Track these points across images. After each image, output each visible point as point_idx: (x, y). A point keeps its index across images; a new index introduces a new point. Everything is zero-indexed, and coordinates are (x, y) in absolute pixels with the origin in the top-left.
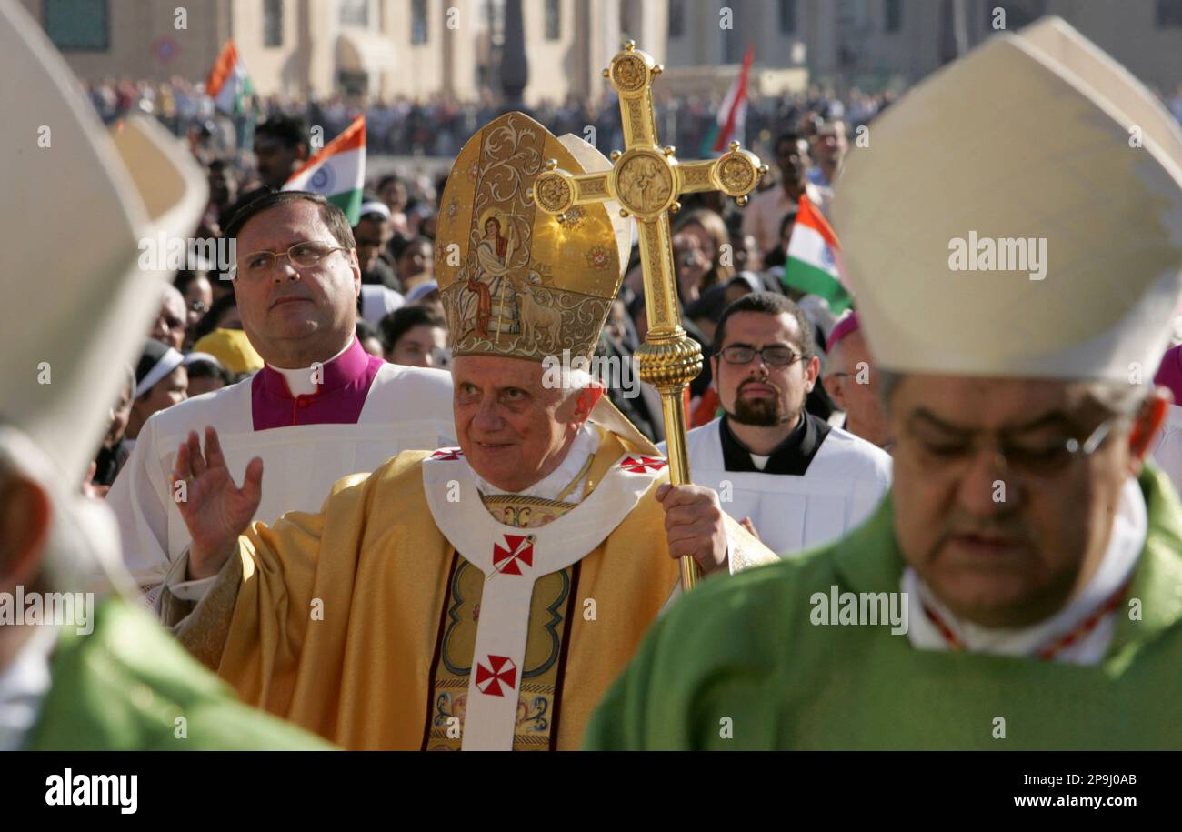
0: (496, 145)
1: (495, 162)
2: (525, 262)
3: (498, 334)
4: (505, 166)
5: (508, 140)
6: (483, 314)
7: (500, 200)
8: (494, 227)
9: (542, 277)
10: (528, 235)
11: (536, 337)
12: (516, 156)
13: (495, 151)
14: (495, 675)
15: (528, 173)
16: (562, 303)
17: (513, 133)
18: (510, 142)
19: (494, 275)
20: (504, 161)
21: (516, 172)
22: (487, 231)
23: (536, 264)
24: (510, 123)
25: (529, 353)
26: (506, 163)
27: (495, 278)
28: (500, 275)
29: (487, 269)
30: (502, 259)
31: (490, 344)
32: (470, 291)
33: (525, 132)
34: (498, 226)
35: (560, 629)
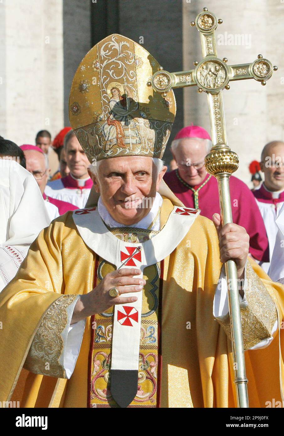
0: (108, 51)
1: (109, 60)
2: (137, 108)
3: (131, 145)
4: (115, 61)
5: (114, 49)
6: (120, 136)
7: (116, 78)
8: (117, 91)
9: (146, 114)
10: (136, 94)
11: (148, 144)
12: (121, 56)
13: (108, 54)
14: (127, 316)
15: (129, 63)
16: (156, 126)
17: (116, 44)
18: (115, 49)
19: (122, 115)
20: (115, 59)
21: (122, 63)
22: (113, 94)
23: (142, 108)
24: (113, 40)
25: (147, 153)
26: (116, 60)
27: (123, 117)
28: (125, 115)
29: (117, 113)
30: (125, 107)
31: (128, 150)
32: (109, 125)
33: (123, 43)
34: (119, 91)
35: (157, 292)
